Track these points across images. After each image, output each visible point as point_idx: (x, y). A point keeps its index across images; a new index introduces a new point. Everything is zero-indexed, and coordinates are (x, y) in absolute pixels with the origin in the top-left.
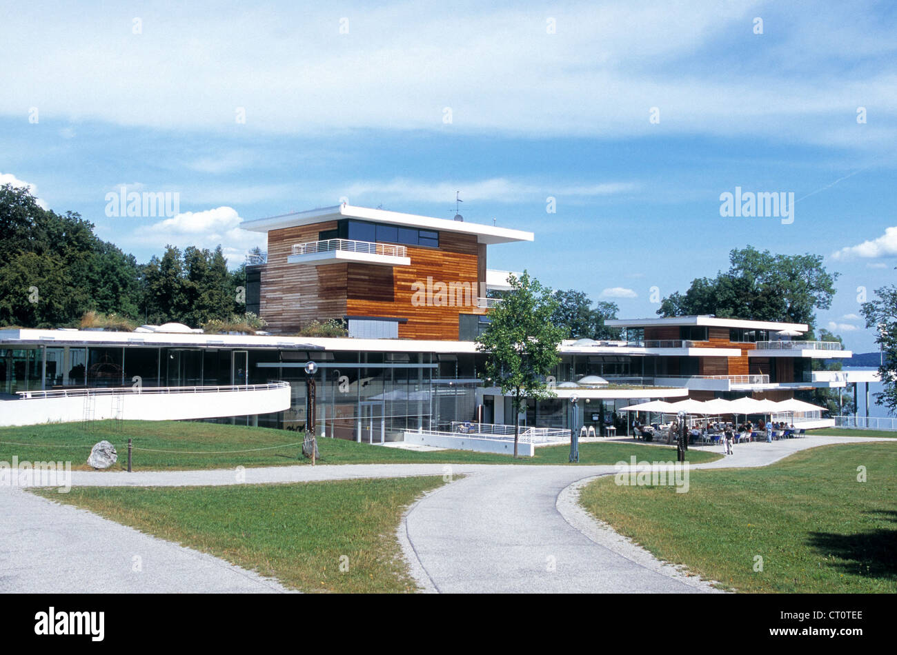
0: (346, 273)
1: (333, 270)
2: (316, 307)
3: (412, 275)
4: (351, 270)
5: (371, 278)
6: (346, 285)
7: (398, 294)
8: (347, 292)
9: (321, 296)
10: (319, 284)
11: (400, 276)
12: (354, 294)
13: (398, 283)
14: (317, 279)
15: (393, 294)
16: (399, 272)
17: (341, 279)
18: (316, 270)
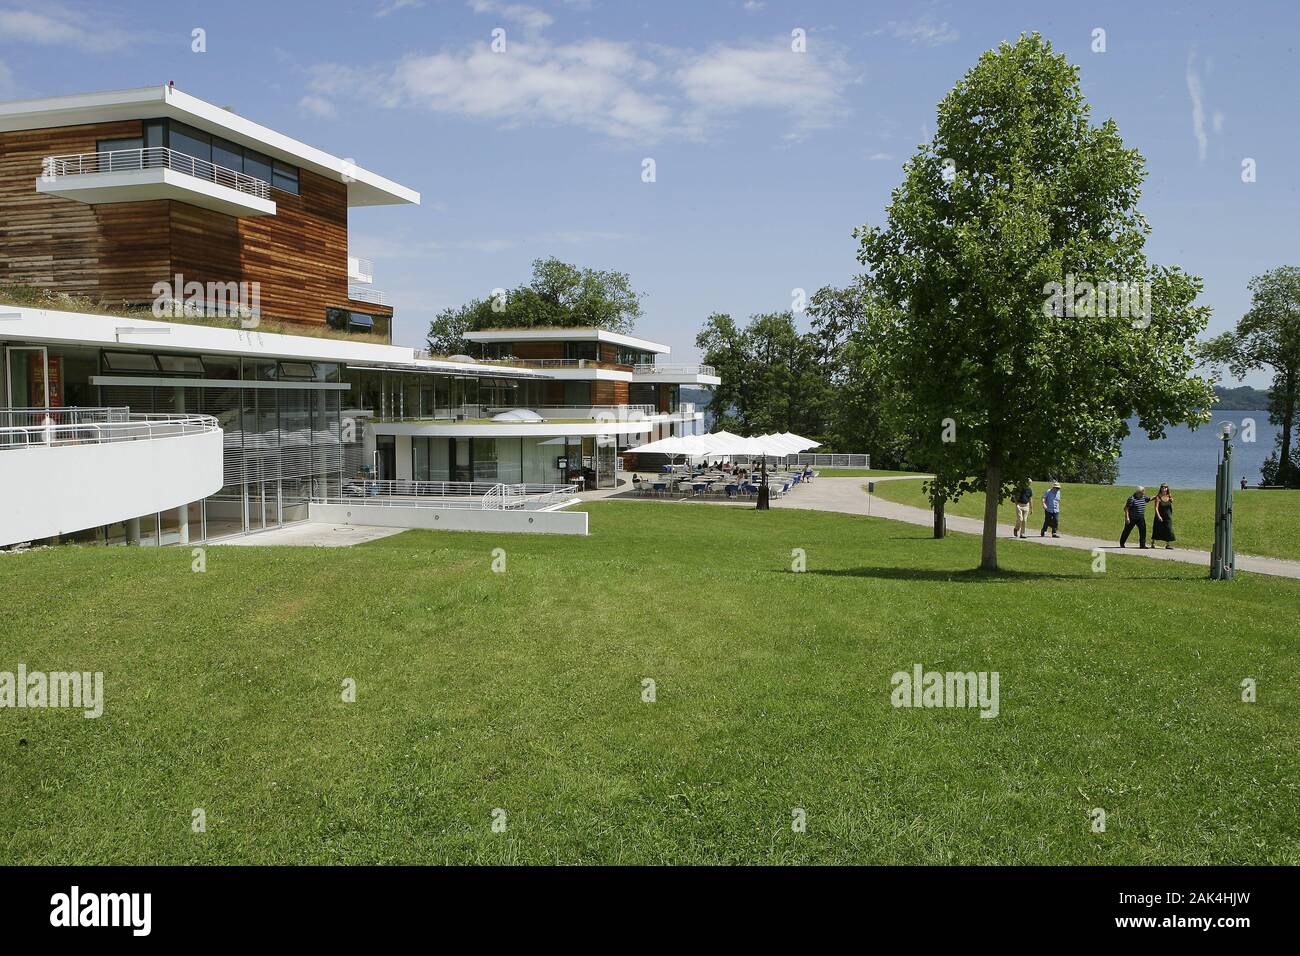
0: (167, 218)
1: (137, 213)
2: (96, 282)
3: (265, 237)
4: (175, 215)
5: (207, 233)
6: (167, 241)
7: (246, 266)
8: (171, 254)
9: (105, 261)
10: (100, 239)
11: (248, 235)
12: (181, 259)
13: (246, 247)
14: (95, 229)
15: (240, 265)
16: (248, 228)
17: (156, 230)
18: (92, 212)
